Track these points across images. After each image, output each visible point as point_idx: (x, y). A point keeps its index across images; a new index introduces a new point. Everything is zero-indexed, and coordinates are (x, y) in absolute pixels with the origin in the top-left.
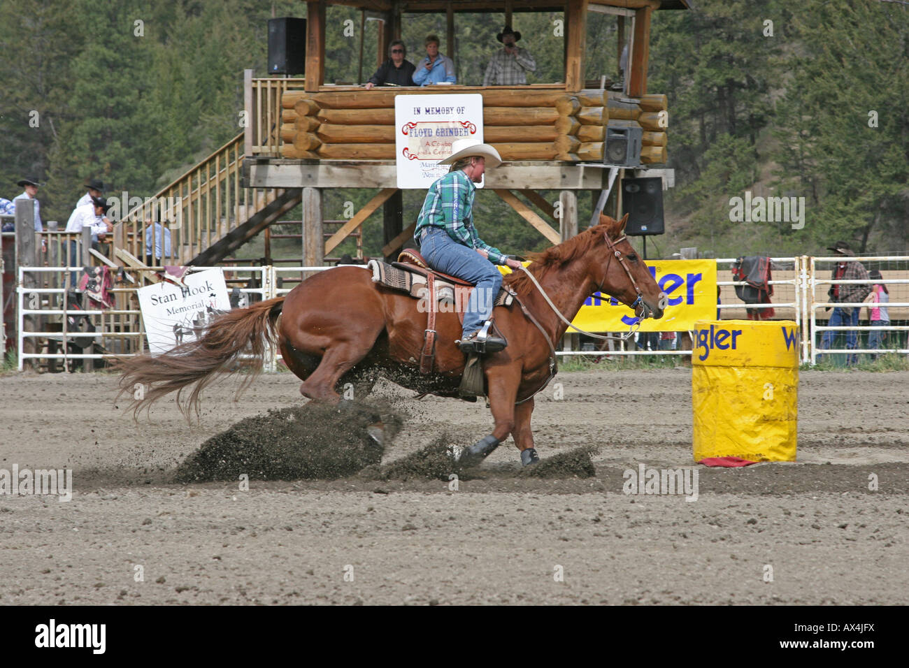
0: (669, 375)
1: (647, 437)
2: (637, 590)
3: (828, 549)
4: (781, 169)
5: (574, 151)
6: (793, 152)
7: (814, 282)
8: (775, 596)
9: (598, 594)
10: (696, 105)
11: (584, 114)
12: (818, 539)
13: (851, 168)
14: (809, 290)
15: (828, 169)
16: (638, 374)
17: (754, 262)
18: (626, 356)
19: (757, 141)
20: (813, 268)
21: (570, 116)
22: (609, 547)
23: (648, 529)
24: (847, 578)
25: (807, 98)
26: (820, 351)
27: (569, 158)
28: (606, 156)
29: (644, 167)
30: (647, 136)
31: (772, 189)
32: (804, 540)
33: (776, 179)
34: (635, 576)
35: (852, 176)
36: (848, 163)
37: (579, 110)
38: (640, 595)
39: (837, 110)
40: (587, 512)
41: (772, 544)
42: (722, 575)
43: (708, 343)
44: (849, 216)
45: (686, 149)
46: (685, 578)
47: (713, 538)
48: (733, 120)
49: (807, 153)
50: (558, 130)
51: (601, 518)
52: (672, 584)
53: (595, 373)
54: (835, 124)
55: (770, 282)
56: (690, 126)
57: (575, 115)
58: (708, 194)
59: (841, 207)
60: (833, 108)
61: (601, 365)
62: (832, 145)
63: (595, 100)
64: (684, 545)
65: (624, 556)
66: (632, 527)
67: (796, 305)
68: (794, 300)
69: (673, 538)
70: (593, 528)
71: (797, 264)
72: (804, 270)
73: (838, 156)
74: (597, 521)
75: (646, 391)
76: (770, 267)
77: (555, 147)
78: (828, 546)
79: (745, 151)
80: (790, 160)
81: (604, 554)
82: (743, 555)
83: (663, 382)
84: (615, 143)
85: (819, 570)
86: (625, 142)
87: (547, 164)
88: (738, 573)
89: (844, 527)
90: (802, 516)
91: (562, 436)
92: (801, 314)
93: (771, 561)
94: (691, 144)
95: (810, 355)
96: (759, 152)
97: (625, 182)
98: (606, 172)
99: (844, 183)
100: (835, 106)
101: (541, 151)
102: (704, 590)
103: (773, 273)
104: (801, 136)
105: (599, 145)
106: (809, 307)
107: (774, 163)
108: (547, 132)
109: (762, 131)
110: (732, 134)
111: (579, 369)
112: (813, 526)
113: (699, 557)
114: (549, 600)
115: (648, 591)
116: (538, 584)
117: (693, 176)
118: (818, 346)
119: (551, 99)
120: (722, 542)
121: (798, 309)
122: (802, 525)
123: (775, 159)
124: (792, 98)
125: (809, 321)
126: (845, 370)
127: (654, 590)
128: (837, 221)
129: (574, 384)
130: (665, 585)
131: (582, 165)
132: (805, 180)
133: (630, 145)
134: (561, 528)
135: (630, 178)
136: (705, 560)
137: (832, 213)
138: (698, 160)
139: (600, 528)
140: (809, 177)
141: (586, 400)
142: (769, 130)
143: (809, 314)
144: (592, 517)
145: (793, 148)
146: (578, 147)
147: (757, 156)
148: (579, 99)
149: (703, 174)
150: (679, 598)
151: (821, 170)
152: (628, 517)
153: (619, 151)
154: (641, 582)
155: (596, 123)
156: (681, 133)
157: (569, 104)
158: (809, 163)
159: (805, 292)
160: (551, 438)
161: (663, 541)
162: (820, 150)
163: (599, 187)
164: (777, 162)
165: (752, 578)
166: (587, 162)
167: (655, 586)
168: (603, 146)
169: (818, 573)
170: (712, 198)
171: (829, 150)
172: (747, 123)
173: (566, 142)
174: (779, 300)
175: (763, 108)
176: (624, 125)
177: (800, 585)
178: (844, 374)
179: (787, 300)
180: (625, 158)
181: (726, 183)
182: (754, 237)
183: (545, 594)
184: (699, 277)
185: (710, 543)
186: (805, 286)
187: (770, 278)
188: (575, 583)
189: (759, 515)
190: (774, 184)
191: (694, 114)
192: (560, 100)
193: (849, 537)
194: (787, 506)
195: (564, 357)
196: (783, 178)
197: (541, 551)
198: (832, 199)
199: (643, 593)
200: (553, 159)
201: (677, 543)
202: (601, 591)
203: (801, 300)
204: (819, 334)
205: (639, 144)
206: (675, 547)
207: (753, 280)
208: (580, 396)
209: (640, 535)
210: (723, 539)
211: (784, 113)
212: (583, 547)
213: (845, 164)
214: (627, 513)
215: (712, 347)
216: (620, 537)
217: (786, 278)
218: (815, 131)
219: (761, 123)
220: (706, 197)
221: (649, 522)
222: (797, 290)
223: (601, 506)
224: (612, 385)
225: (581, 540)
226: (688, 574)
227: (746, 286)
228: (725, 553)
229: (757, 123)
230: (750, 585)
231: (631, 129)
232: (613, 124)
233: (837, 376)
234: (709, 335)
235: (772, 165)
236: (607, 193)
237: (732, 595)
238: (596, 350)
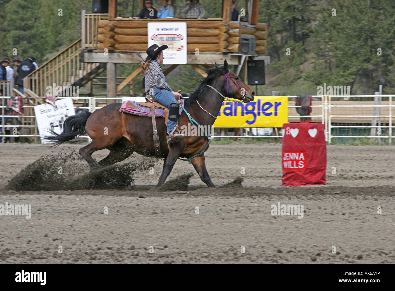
0: (267, 146)
1: (258, 174)
2: (254, 241)
3: (337, 224)
4: (316, 56)
5: (226, 48)
6: (321, 49)
7: (330, 106)
8: (315, 244)
9: (237, 243)
10: (280, 28)
11: (231, 32)
12: (333, 219)
13: (346, 56)
14: (328, 110)
15: (337, 57)
16: (253, 146)
17: (304, 97)
18: (248, 138)
19: (306, 44)
20: (330, 100)
21: (225, 32)
22: (242, 222)
23: (259, 215)
24: (346, 237)
25: (327, 25)
26: (333, 136)
27: (224, 51)
28: (240, 50)
29: (256, 55)
30: (258, 42)
31: (312, 65)
32: (327, 220)
33: (313, 61)
34: (254, 235)
35: (347, 60)
36: (345, 54)
37: (229, 30)
38: (256, 244)
39: (340, 31)
40: (233, 207)
41: (313, 221)
42: (292, 235)
44: (345, 77)
45: (275, 47)
46: (275, 236)
47: (287, 219)
48: (295, 35)
49: (327, 50)
50: (219, 39)
51: (238, 209)
52: (270, 239)
53: (235, 145)
54: (339, 37)
55: (311, 106)
56: (276, 37)
57: (226, 32)
58: (284, 67)
59: (341, 73)
60: (339, 30)
61: (237, 142)
62: (338, 46)
63: (235, 26)
64: (275, 222)
65: (248, 226)
66: (252, 214)
67: (322, 116)
68: (321, 114)
69: (270, 218)
70: (235, 214)
71: (323, 98)
72: (326, 101)
73: (341, 51)
74: (237, 211)
75: (257, 154)
76: (311, 99)
77: (218, 46)
78: (338, 222)
79: (300, 48)
80: (320, 52)
81: (240, 225)
82: (301, 226)
83: (265, 150)
84: (244, 44)
85: (333, 233)
86: (248, 44)
87: (214, 54)
88: (298, 234)
89: (344, 214)
90: (326, 209)
91: (221, 173)
92: (325, 120)
93: (313, 229)
94: (277, 45)
95: (328, 138)
96: (306, 49)
97: (249, 62)
98: (240, 58)
99: (343, 63)
100: (339, 29)
101: (212, 48)
102: (284, 242)
103: (313, 102)
104: (325, 42)
105: (237, 46)
106: (328, 117)
107: (312, 54)
108: (214, 39)
109: (308, 39)
110: (295, 41)
111: (228, 144)
112: (331, 214)
113: (281, 227)
114: (216, 245)
115: (259, 242)
116: (211, 238)
117: (277, 59)
118: (332, 134)
119: (216, 25)
120: (291, 220)
121: (323, 118)
122: (326, 213)
123: (313, 52)
124: (322, 25)
125: (328, 123)
126: (343, 145)
127: (262, 241)
128: (340, 79)
129: (225, 150)
130: (267, 239)
131: (230, 54)
132: (326, 62)
133: (250, 46)
134: (221, 214)
135: (250, 60)
136: (284, 228)
137: (338, 76)
138: (280, 52)
139: (239, 214)
140: (328, 60)
141: (231, 157)
142: (311, 39)
143: (328, 120)
144: (234, 209)
145: (321, 47)
146: (228, 46)
147: (305, 51)
148: (229, 25)
149: (282, 58)
150: (273, 245)
151: (333, 57)
152: (250, 209)
153: (246, 48)
154: (256, 238)
155: (236, 36)
156: (272, 40)
157: (224, 27)
158: (328, 54)
159: (326, 111)
160: (216, 174)
161: (266, 220)
162: (333, 48)
163: (237, 63)
164: (314, 53)
165: (304, 236)
166: (232, 53)
167: (262, 239)
168: (239, 46)
169: (333, 234)
170: (286, 69)
171: (336, 48)
172: (301, 36)
173: (223, 44)
174: (315, 114)
175: (308, 30)
176: (248, 36)
177: (325, 239)
178: (343, 146)
179: (319, 114)
180: (248, 51)
181: (292, 62)
182: (304, 86)
183: (215, 243)
184: (280, 104)
185: (286, 221)
186: (326, 108)
187: (311, 105)
188: (227, 238)
189: (307, 208)
190: (313, 63)
191: (278, 32)
192: (220, 25)
193: (346, 219)
194: (320, 205)
195: (221, 138)
196: (316, 60)
197: (212, 224)
198: (338, 70)
199: (257, 243)
200: (217, 51)
201: (272, 221)
202: (239, 242)
203: (325, 114)
204: (332, 129)
205: (254, 45)
206: (271, 223)
207: (304, 105)
208: (228, 155)
209: (256, 217)
211: (317, 32)
212: (231, 222)
213: (343, 54)
214: (250, 208)
216: (247, 218)
217: (318, 104)
218: (330, 40)
219: (307, 36)
220: (283, 68)
221: (259, 211)
222: (323, 110)
223: (238, 204)
224: (242, 151)
225: (230, 219)
226: (277, 234)
227: (301, 108)
228: (293, 225)
229: (305, 36)
230: (303, 239)
231: (251, 39)
232: (243, 36)
233: (340, 147)
235: (312, 55)
236: (240, 66)
237: (296, 244)
238: (235, 135)
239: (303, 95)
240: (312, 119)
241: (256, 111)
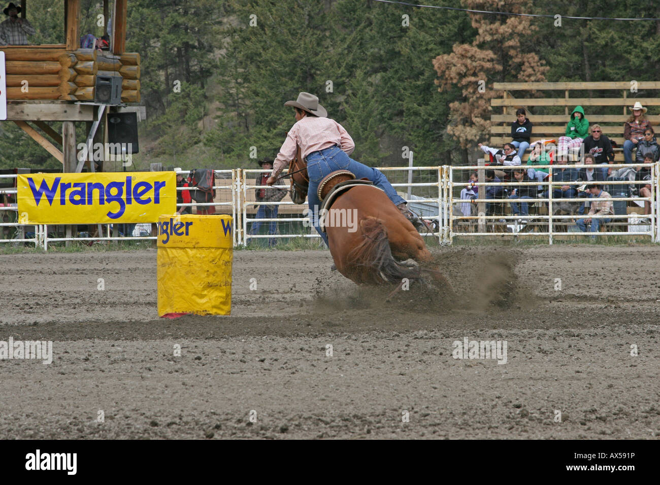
0: (142, 255)
1: (126, 299)
2: (114, 409)
3: (251, 377)
4: (223, 107)
5: (72, 93)
6: (231, 95)
7: (245, 187)
8: (212, 411)
9: (85, 412)
10: (161, 61)
11: (79, 66)
12: (245, 370)
13: (272, 106)
14: (242, 193)
15: (256, 107)
16: (120, 254)
17: (203, 173)
18: (111, 241)
19: (206, 87)
20: (244, 177)
21: (69, 68)
22: (95, 378)
23: (123, 365)
24: (263, 397)
25: (240, 56)
26: (249, 236)
27: (69, 98)
28: (97, 97)
29: (124, 105)
30: (126, 83)
31: (216, 121)
32: (235, 371)
33: (219, 113)
34: (113, 399)
35: (272, 112)
36: (270, 102)
37: (76, 63)
38: (116, 413)
39: (261, 65)
40: (79, 353)
41: (212, 374)
42: (176, 397)
43: (169, 231)
44: (270, 140)
45: (156, 92)
46: (149, 399)
47: (170, 371)
48: (188, 71)
49: (241, 96)
50: (60, 78)
51: (89, 358)
52: (139, 404)
53: (89, 253)
54: (260, 74)
55: (214, 188)
56: (157, 76)
57: (73, 67)
58: (171, 124)
59: (265, 133)
60: (259, 63)
61: (92, 248)
62: (259, 90)
63: (87, 56)
64: (149, 376)
65: (105, 384)
66: (112, 364)
67: (233, 203)
68: (231, 200)
69: (141, 371)
70: (84, 365)
71: (233, 174)
72: (238, 179)
73: (263, 98)
74: (87, 360)
75: (125, 266)
76: (214, 177)
77: (58, 90)
78: (251, 374)
79: (198, 94)
80: (229, 100)
81: (91, 383)
82: (191, 382)
83: (138, 260)
84: (103, 87)
85: (244, 392)
86: (109, 87)
87: (53, 103)
88: (187, 395)
89: (262, 361)
90: (234, 354)
91: (64, 299)
92: (236, 210)
93: (211, 386)
94: (158, 88)
95: (242, 239)
96: (207, 94)
97: (110, 116)
98: (96, 109)
99: (267, 117)
100: (260, 62)
101: (49, 93)
102: (162, 408)
103: (216, 181)
104: (237, 83)
105: (91, 89)
106: (241, 205)
107: (217, 103)
108: (53, 79)
109: (209, 80)
110: (188, 81)
111: (78, 251)
112: (241, 361)
113: (160, 384)
114: (49, 417)
115: (122, 409)
116: (42, 406)
117: (160, 112)
118: (248, 233)
119: (55, 55)
120: (177, 373)
121: (234, 207)
122: (233, 360)
123: (218, 100)
124: (230, 55)
125: (242, 215)
126: (267, 250)
127: (126, 409)
128: (262, 144)
129: (73, 261)
130: (134, 405)
131: (79, 103)
132: (239, 115)
133: (113, 89)
134: (60, 366)
135: (113, 113)
136: (163, 386)
137: (259, 138)
138: (164, 100)
139: (89, 365)
140: (243, 112)
141: (82, 273)
142: (213, 79)
143: (242, 210)
144: (83, 357)
145: (231, 92)
146: (75, 90)
147: (206, 97)
148: (76, 56)
149: (167, 110)
150: (144, 414)
151: (251, 107)
152: (109, 357)
153: (105, 93)
154: (117, 403)
155: (89, 73)
156: (151, 81)
157: (68, 59)
158: (242, 103)
159: (239, 194)
160: (55, 300)
161: (134, 373)
162: (250, 93)
163: (91, 119)
164: (220, 102)
165: (197, 398)
166: (82, 101)
167: (127, 405)
168: (94, 89)
169: (244, 394)
170: (174, 127)
171: (256, 94)
172: (199, 73)
173: (67, 86)
174: (221, 200)
175: (210, 63)
176: (109, 74)
177: (230, 402)
178: (266, 252)
179: (227, 200)
180: (110, 98)
181: (184, 116)
182: (204, 155)
183: (47, 413)
184: (163, 184)
185: (167, 374)
186: (239, 190)
187: (214, 185)
188: (69, 405)
189: (204, 353)
190: (218, 117)
191: (160, 67)
192: (62, 56)
193: (266, 368)
194: (224, 347)
195: (66, 243)
196: (224, 113)
197: (45, 382)
198: (258, 128)
199: (118, 411)
200: (57, 98)
201: (144, 374)
202: (88, 410)
203: (236, 200)
204: (249, 224)
205: (120, 89)
206: (142, 378)
207: (202, 186)
208: (78, 270)
209: (117, 369)
210: (177, 371)
211: (224, 66)
212: (76, 379)
213: (267, 103)
214: (109, 354)
215: (171, 234)
216: (103, 371)
217: (225, 184)
218: (246, 80)
219: (208, 74)
220: (170, 126)
221: (124, 360)
222: (234, 193)
223: (90, 349)
224: (101, 262)
225: (74, 374)
226: (151, 397)
227: (197, 190)
228: (178, 381)
229: (205, 73)
230: (195, 403)
231: (114, 78)
232: (101, 73)
233: (262, 253)
234: (169, 226)
235: (216, 104)
236: (97, 123)
237: (182, 411)
238: (90, 236)
239: (200, 169)
240: (216, 208)
241: (124, 197)
